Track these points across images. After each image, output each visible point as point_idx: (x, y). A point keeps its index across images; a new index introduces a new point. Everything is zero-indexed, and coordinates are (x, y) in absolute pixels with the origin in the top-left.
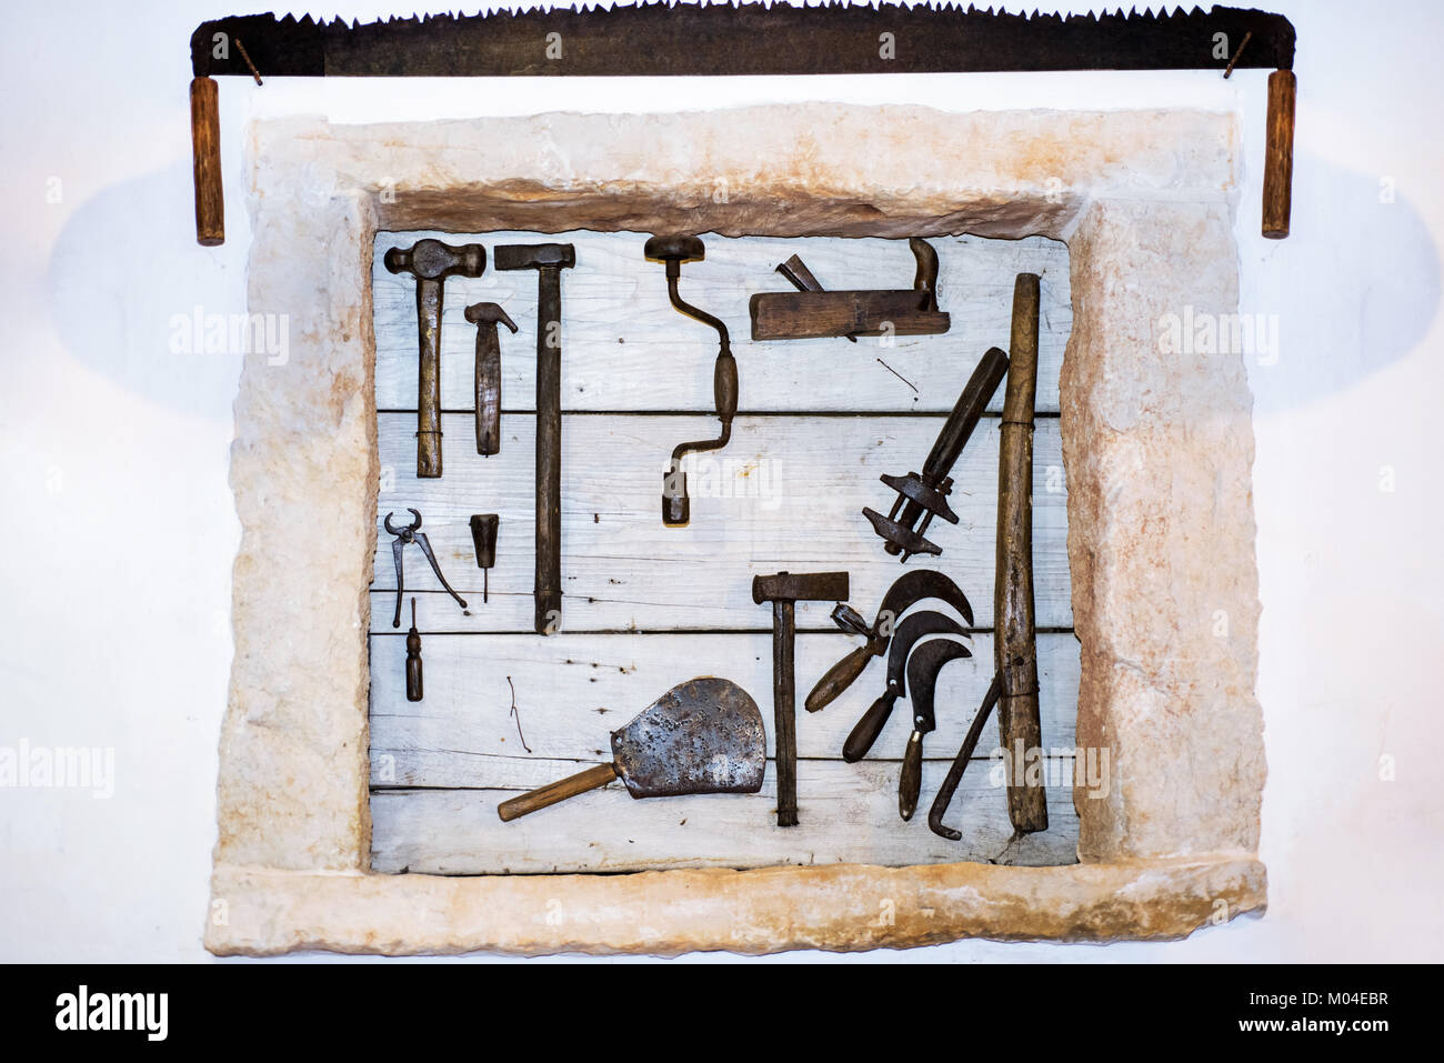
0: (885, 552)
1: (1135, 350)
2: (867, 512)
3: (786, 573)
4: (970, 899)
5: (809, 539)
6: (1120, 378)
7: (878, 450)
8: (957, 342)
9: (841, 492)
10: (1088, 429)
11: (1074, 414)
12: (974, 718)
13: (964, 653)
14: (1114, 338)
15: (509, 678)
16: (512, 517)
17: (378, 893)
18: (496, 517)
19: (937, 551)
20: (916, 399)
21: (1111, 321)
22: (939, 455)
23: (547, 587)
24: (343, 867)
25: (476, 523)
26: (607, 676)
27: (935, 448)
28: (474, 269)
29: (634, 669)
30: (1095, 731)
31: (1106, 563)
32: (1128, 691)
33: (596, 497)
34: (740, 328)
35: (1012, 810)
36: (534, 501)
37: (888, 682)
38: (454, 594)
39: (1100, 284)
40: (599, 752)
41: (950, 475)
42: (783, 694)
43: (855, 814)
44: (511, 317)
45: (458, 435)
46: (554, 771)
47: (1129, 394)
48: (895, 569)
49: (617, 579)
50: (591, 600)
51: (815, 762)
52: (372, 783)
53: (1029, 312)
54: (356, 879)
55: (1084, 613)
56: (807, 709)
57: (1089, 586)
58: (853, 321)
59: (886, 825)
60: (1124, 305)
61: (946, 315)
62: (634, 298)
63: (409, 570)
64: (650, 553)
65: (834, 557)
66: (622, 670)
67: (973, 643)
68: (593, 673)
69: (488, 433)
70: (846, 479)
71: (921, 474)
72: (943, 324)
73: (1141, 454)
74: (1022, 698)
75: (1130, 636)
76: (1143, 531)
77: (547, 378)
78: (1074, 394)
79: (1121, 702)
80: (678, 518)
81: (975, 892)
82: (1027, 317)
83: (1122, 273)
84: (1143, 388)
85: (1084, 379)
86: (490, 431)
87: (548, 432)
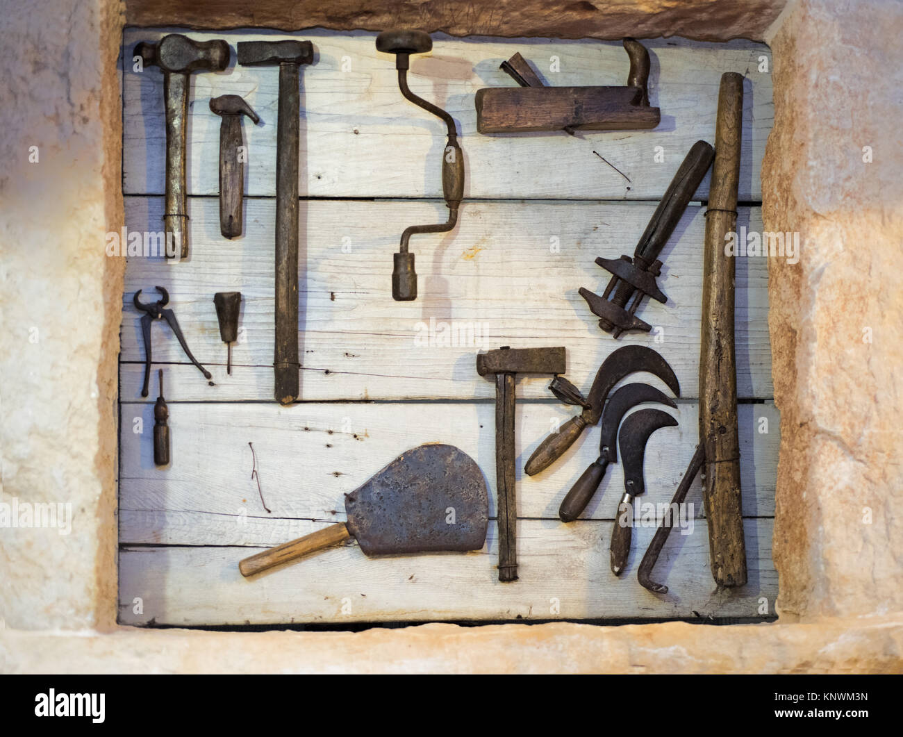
0: (599, 328)
1: (836, 138)
2: (583, 292)
3: (507, 348)
4: (680, 657)
5: (529, 317)
6: (822, 165)
7: (594, 235)
8: (667, 136)
9: (559, 274)
10: (790, 214)
11: (776, 201)
12: (680, 481)
13: (671, 422)
14: (817, 127)
15: (250, 444)
16: (254, 295)
17: (111, 653)
18: (238, 295)
19: (647, 329)
20: (628, 188)
21: (814, 111)
22: (649, 240)
23: (286, 360)
24: (79, 627)
25: (219, 299)
26: (343, 442)
27: (646, 233)
28: (218, 63)
29: (366, 435)
30: (795, 497)
31: (807, 339)
32: (829, 460)
33: (332, 277)
34: (467, 120)
35: (715, 566)
36: (273, 280)
37: (601, 448)
38: (199, 366)
39: (804, 76)
40: (334, 513)
41: (660, 258)
42: (504, 458)
43: (570, 569)
44: (255, 109)
45: (204, 217)
46: (292, 530)
47: (831, 180)
48: (608, 345)
49: (351, 352)
50: (327, 372)
51: (533, 522)
52: (122, 541)
53: (733, 108)
54: (90, 640)
55: (784, 385)
56: (526, 473)
57: (790, 361)
58: (571, 115)
59: (598, 579)
60: (826, 96)
61: (657, 110)
62: (369, 92)
63: (157, 343)
64: (382, 328)
65: (553, 333)
66: (355, 436)
67: (680, 413)
68: (329, 439)
69: (231, 216)
70: (564, 261)
71: (632, 256)
72: (653, 120)
73: (842, 236)
74: (725, 464)
75: (830, 408)
76: (844, 309)
77: (285, 165)
78: (776, 182)
79: (822, 470)
80: (406, 295)
81: (683, 650)
82: (731, 112)
83: (825, 65)
84: (844, 174)
85: (787, 166)
86: (233, 215)
87: (287, 215)
